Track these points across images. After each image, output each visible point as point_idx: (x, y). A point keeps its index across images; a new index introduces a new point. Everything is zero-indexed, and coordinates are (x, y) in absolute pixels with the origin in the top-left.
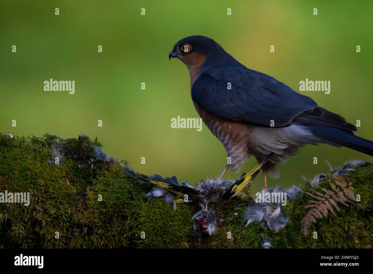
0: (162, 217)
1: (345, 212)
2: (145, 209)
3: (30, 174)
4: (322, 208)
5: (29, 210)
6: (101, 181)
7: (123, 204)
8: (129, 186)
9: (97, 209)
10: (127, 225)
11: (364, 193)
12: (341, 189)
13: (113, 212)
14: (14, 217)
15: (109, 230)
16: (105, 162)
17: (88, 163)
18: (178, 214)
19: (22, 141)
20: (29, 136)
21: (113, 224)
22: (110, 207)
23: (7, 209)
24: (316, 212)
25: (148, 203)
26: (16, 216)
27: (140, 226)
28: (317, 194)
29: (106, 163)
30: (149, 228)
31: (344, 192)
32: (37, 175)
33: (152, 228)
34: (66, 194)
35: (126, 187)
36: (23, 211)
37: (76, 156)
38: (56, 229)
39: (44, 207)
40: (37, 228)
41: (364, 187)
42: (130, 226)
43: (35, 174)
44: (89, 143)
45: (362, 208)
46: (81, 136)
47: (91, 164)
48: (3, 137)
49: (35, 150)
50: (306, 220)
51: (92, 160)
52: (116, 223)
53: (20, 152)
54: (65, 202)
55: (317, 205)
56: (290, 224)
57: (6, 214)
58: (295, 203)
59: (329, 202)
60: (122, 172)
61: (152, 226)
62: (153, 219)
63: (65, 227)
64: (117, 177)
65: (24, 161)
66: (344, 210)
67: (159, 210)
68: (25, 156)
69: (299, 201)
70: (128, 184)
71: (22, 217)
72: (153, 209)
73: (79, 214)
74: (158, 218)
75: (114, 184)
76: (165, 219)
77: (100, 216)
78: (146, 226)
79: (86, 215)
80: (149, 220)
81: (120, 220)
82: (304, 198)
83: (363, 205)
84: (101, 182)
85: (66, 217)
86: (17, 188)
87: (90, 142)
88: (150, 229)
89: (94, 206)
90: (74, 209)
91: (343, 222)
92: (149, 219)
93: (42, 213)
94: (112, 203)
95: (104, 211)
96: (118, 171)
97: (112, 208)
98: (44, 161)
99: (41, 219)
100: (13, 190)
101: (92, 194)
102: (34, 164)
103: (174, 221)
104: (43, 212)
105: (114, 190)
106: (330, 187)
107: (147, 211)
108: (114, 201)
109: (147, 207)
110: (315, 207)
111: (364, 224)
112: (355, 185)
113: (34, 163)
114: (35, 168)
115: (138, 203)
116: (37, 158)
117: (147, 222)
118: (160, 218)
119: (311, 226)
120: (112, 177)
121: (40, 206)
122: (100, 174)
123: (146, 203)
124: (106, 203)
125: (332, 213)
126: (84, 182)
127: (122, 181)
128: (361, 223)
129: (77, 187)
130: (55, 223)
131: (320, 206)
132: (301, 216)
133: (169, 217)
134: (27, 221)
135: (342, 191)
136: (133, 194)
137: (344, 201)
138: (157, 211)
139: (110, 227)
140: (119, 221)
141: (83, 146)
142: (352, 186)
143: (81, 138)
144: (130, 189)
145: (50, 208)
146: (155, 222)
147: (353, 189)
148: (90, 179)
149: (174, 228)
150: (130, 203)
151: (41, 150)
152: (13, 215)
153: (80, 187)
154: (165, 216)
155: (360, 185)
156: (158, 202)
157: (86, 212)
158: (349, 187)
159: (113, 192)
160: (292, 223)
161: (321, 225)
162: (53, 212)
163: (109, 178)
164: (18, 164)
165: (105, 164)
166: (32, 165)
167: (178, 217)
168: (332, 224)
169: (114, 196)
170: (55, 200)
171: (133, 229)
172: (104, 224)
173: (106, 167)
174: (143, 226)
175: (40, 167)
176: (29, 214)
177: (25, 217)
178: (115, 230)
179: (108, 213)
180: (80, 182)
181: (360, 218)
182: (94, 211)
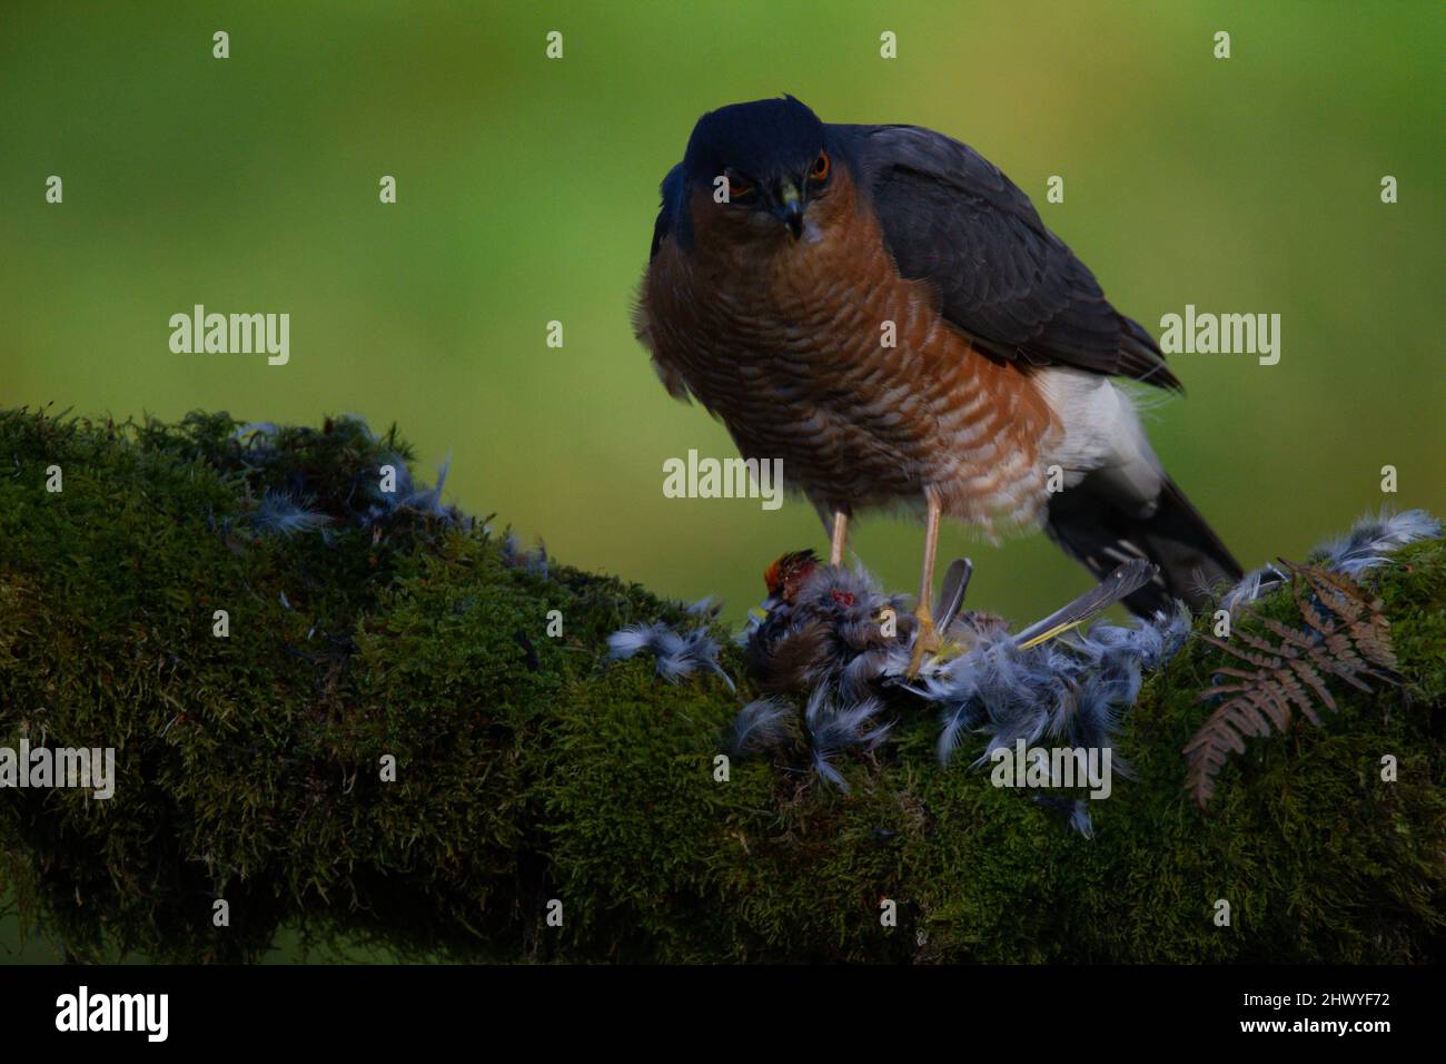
0: (647, 733)
1: (1357, 714)
2: (583, 701)
3: (136, 565)
4: (1269, 699)
5: (131, 707)
6: (410, 593)
7: (498, 683)
8: (521, 615)
9: (395, 703)
10: (510, 765)
11: (1430, 639)
12: (1342, 626)
13: (455, 714)
14: (75, 733)
15: (443, 784)
16: (426, 520)
17: (359, 525)
18: (710, 723)
19: (106, 438)
20: (131, 417)
21: (457, 761)
22: (447, 696)
23: (46, 703)
24: (1245, 712)
25: (594, 680)
26: (82, 731)
27: (561, 769)
28: (1248, 644)
29: (431, 526)
30: (598, 776)
31: (1355, 635)
32: (161, 569)
33: (610, 775)
34: (275, 645)
35: (509, 616)
36: (110, 710)
37: (315, 496)
38: (237, 778)
39: (189, 695)
40: (161, 777)
41: (1429, 617)
42: (522, 767)
43: (155, 568)
44: (362, 444)
45: (1421, 698)
46: (334, 418)
47: (372, 526)
48: (30, 423)
49: (153, 475)
50: (1205, 744)
51: (376, 512)
52: (469, 757)
53: (99, 481)
54: (273, 676)
55: (1247, 687)
56: (1141, 761)
57: (42, 722)
58: (1164, 677)
59: (1295, 674)
60: (492, 558)
61: (609, 769)
62: (615, 742)
63: (274, 773)
64: (472, 578)
65: (113, 517)
66: (1352, 707)
67: (638, 707)
68: (117, 496)
69: (1179, 672)
70: (516, 604)
71: (103, 735)
72: (615, 702)
73: (325, 720)
74: (634, 738)
75: (460, 605)
76: (658, 743)
77: (407, 728)
78: (584, 767)
79: (354, 727)
80: (596, 746)
81: (485, 745)
82: (1197, 660)
83: (1427, 686)
84: (411, 598)
85: (276, 735)
86: (84, 622)
87: (368, 444)
88: (600, 782)
89: (385, 690)
90: (306, 703)
91: (1349, 755)
92: (595, 742)
93: (182, 717)
94: (455, 681)
95: (424, 709)
96: (476, 557)
97: (453, 700)
98: (187, 518)
99: (176, 742)
100: (71, 630)
101: (375, 643)
102: (151, 526)
103: (692, 749)
104: (186, 715)
105: (462, 629)
106: (1299, 617)
107: (591, 709)
108: (460, 671)
109: (588, 696)
110: (1241, 694)
111: (1428, 760)
112: (1393, 610)
113: (153, 524)
114: (154, 545)
115: (553, 678)
116: (162, 506)
117: (590, 754)
118: (640, 737)
119: (1223, 768)
120: (455, 578)
121: (175, 690)
122: (406, 566)
123: (584, 679)
124: (430, 678)
125: (1307, 719)
126: (345, 596)
127: (493, 594)
128: (1418, 757)
129: (316, 619)
130: (233, 757)
131: (1262, 690)
132: (1187, 729)
133: (674, 735)
134: (125, 750)
135: (1347, 633)
136: (534, 643)
137: (1353, 672)
138: (629, 710)
139: (444, 774)
140: (480, 749)
141: (340, 458)
142: (1386, 612)
143: (334, 425)
144: (525, 626)
145: (213, 699)
146: (620, 753)
147: (1386, 623)
148: (369, 584)
149: (692, 776)
150: (523, 680)
151: (178, 472)
152: (72, 728)
153: (332, 616)
154: (658, 731)
155: (1416, 607)
156: (632, 676)
157: (353, 713)
158: (1372, 618)
159: (458, 635)
160: (1151, 757)
161: (1263, 764)
162: (225, 714)
163: (442, 581)
164: (89, 528)
165: (427, 529)
166: (143, 532)
167: (708, 734)
168: (1308, 760)
169: (463, 651)
170: (232, 668)
171: (535, 778)
172: (422, 762)
173: (431, 540)
174: (575, 766)
175: (173, 538)
176: (130, 723)
177: (116, 735)
178: (465, 785)
179: (438, 719)
180: (327, 600)
181: (1416, 738)
182: (384, 710)
